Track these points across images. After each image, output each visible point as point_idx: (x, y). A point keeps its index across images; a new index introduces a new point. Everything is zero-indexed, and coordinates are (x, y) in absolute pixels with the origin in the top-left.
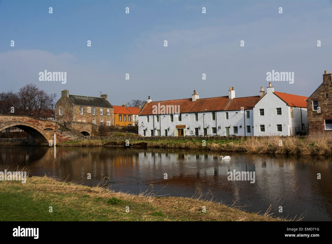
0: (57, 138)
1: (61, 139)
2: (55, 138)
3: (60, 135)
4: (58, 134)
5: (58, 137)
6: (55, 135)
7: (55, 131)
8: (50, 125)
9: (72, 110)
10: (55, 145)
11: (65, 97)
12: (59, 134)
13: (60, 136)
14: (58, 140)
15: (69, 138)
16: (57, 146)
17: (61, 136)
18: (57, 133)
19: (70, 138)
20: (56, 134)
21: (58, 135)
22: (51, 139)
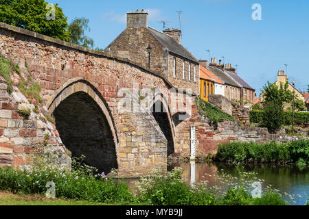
0: (199, 138)
1: (209, 142)
2: (193, 137)
3: (206, 131)
4: (200, 127)
5: (202, 136)
6: (193, 131)
7: (191, 120)
9: (163, 65)
10: (193, 157)
11: (139, 30)
12: (204, 128)
13: (206, 133)
14: (202, 145)
15: (231, 138)
16: (198, 160)
17: (210, 134)
18: (197, 124)
19: (233, 139)
20: (196, 127)
21: (200, 131)
22: (182, 142)
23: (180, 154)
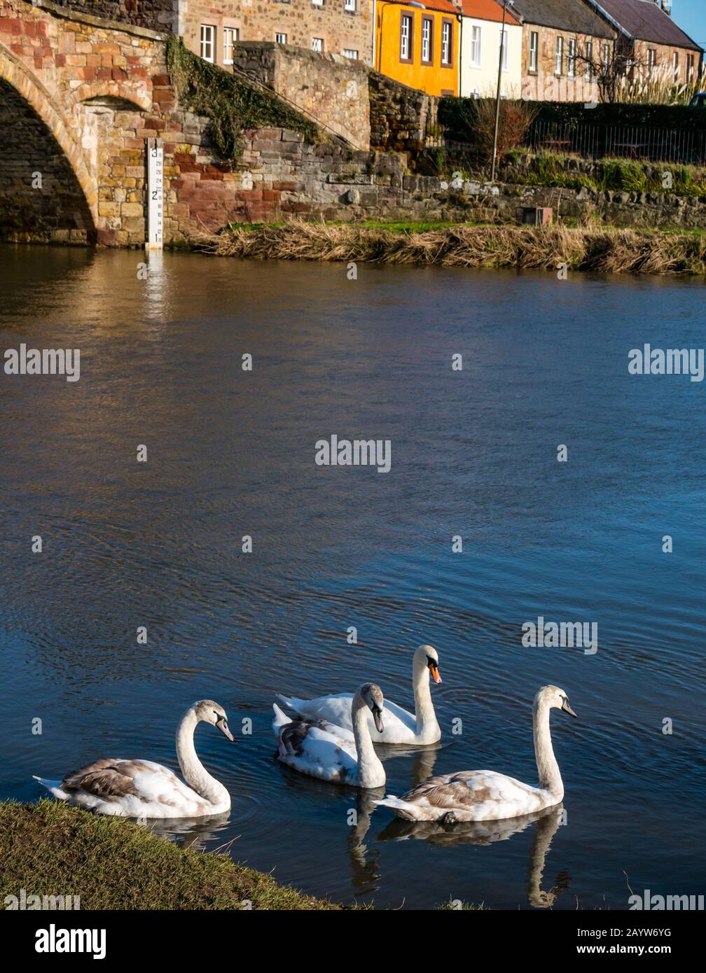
0: (176, 184)
1: (209, 196)
2: (157, 181)
3: (200, 161)
4: (179, 149)
5: (184, 176)
6: (157, 161)
7: (150, 124)
8: (120, 61)
12: (193, 150)
13: (198, 169)
14: (186, 208)
15: (284, 186)
18: (169, 136)
19: (290, 188)
20: (167, 148)
21: (184, 162)
22: (120, 195)
23: (112, 232)
